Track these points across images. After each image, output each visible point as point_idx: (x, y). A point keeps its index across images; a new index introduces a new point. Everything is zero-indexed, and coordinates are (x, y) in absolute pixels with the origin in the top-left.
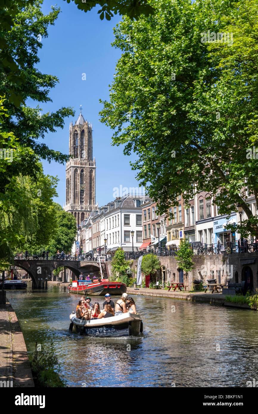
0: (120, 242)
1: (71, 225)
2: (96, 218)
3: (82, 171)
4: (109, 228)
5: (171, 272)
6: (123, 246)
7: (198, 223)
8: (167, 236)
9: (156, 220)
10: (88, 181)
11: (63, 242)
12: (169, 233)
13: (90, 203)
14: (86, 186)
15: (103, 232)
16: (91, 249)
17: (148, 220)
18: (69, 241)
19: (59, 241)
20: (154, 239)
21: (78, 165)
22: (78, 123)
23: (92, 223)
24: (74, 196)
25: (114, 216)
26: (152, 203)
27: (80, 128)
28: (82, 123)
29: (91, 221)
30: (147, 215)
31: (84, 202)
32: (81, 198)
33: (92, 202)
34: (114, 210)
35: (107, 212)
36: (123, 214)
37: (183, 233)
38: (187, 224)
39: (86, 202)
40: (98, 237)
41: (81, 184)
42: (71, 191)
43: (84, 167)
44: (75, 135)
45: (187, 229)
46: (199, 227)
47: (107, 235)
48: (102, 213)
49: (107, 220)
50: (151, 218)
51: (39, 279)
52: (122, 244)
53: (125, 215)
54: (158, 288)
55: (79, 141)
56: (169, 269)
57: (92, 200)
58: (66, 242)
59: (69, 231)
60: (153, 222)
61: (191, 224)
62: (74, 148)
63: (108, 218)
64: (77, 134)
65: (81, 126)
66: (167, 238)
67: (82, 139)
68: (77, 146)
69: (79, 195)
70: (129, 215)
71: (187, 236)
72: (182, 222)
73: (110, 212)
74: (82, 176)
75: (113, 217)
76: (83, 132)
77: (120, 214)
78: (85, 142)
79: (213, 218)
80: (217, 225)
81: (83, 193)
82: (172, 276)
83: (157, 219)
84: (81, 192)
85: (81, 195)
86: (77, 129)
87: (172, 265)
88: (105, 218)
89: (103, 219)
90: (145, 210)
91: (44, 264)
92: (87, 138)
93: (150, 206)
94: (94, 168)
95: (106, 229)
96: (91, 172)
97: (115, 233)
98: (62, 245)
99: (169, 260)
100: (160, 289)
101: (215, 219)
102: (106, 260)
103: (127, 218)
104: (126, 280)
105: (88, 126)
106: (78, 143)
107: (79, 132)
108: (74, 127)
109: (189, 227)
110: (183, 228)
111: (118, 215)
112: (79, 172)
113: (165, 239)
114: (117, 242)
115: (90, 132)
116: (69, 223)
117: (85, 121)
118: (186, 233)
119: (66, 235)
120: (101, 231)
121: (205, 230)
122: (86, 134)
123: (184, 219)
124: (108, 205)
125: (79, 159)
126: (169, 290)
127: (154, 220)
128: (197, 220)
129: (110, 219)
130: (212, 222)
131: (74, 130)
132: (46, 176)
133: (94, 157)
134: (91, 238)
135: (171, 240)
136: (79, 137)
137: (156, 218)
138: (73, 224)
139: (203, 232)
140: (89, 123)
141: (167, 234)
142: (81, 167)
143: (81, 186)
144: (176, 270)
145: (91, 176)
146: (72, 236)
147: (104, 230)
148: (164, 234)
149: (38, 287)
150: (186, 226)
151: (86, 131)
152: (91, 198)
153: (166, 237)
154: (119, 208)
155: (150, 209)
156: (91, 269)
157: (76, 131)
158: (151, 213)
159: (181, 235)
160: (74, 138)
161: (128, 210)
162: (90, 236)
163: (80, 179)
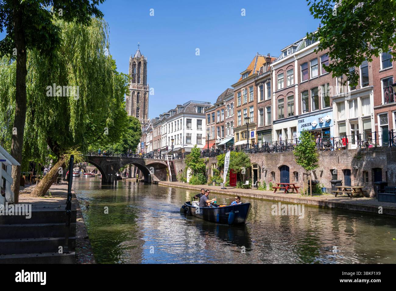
0: (182, 143)
1: (137, 128)
2: (157, 124)
3: (138, 93)
4: (171, 131)
5: (268, 170)
6: (185, 146)
7: (276, 122)
8: (235, 137)
9: (221, 122)
10: (143, 101)
11: (129, 142)
12: (238, 134)
13: (144, 118)
14: (141, 104)
15: (165, 135)
16: (151, 150)
17: (212, 123)
18: (135, 142)
19: (126, 141)
20: (220, 140)
21: (136, 88)
22: (136, 56)
23: (153, 128)
24: (132, 112)
25: (176, 120)
26: (217, 107)
27: (138, 60)
28: (139, 57)
29: (152, 126)
30: (211, 118)
31: (139, 117)
32: (137, 114)
33: (146, 117)
34: (176, 116)
35: (169, 117)
36: (185, 118)
37: (255, 133)
38: (260, 125)
39: (141, 116)
40: (159, 140)
41: (137, 103)
42: (130, 108)
43: (140, 90)
44: (134, 65)
45: (260, 129)
46: (276, 127)
47: (169, 137)
48: (164, 119)
49: (169, 124)
50: (215, 121)
51: (109, 174)
52: (184, 145)
53: (187, 119)
54: (248, 187)
55: (137, 70)
56: (265, 167)
57: (146, 116)
58: (132, 142)
59: (135, 133)
60: (218, 125)
61: (266, 124)
62: (133, 75)
63: (170, 123)
64: (135, 65)
65: (138, 59)
66: (235, 139)
67: (139, 68)
68: (135, 74)
69: (136, 111)
70: (191, 120)
71: (260, 137)
72: (255, 122)
73: (173, 117)
74: (138, 97)
75: (175, 122)
76: (140, 63)
77: (182, 118)
78: (142, 71)
79: (297, 117)
80: (303, 123)
81: (139, 110)
82: (269, 175)
83: (223, 122)
84: (137, 109)
85: (137, 111)
86: (135, 61)
87: (269, 162)
88: (167, 123)
89: (165, 124)
90: (210, 114)
91: (114, 160)
92: (143, 68)
93: (215, 110)
94: (147, 91)
95: (168, 132)
96: (145, 94)
97: (177, 136)
98: (128, 144)
99: (264, 157)
100: (250, 188)
101: (299, 117)
102: (173, 158)
103: (189, 121)
104: (202, 177)
105: (144, 59)
106: (136, 71)
107: (137, 63)
108: (133, 59)
109: (263, 127)
110: (255, 128)
111: (181, 120)
112: (136, 93)
113: (233, 140)
114: (179, 143)
115: (145, 64)
116: (135, 126)
117: (141, 55)
118: (258, 133)
119: (132, 136)
120: (162, 134)
121: (286, 130)
122: (142, 65)
123: (257, 120)
124: (171, 111)
125: (136, 84)
126: (275, 191)
127: (219, 123)
128: (274, 119)
129: (172, 123)
130: (296, 121)
131: (133, 61)
132: (120, 74)
133: (147, 83)
134: (152, 141)
135: (240, 140)
136: (137, 67)
137: (221, 121)
138: (139, 127)
139: (283, 131)
140: (145, 57)
141: (234, 135)
142: (138, 90)
143: (137, 105)
144: (277, 168)
145: (145, 97)
146: (137, 137)
147: (166, 133)
148: (230, 135)
149: (108, 182)
150: (259, 126)
151: (142, 63)
152: (144, 114)
153: (233, 138)
154: (182, 113)
155: (214, 113)
156: (158, 167)
157: (135, 62)
158: (215, 117)
159: (252, 136)
160: (133, 68)
161: (191, 116)
162: (151, 139)
163: (136, 99)
